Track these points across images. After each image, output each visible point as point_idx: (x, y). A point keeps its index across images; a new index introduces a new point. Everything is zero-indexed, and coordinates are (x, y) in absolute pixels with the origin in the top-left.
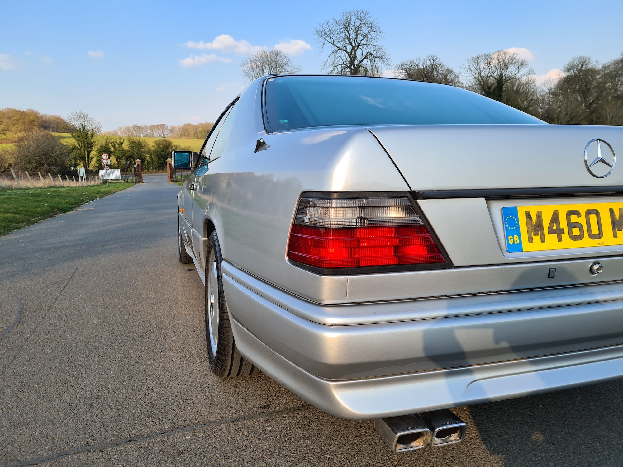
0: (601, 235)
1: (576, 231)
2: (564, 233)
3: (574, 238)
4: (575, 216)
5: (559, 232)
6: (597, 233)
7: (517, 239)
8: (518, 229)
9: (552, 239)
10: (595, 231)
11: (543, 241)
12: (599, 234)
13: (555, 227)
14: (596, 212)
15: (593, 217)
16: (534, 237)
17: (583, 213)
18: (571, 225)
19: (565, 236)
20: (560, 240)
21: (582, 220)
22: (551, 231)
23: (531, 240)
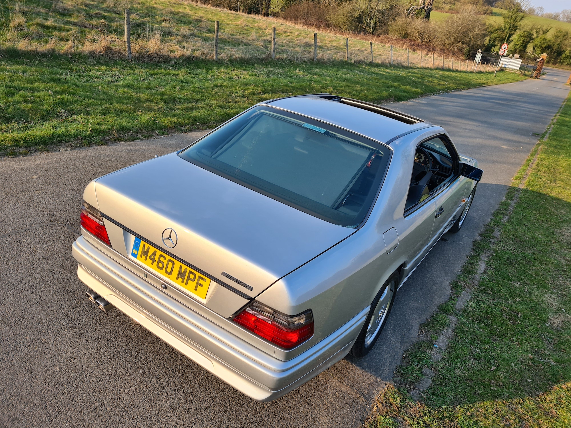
0: (171, 274)
1: (160, 265)
2: (155, 262)
3: (158, 267)
4: (163, 258)
5: (154, 261)
6: (170, 272)
7: (136, 253)
8: (138, 248)
9: (149, 261)
10: (169, 270)
11: (146, 260)
12: (170, 273)
13: (152, 257)
14: (173, 263)
15: (170, 264)
16: (143, 256)
17: (167, 259)
18: (159, 261)
19: (155, 264)
20: (152, 264)
21: (165, 262)
22: (150, 258)
23: (141, 256)
